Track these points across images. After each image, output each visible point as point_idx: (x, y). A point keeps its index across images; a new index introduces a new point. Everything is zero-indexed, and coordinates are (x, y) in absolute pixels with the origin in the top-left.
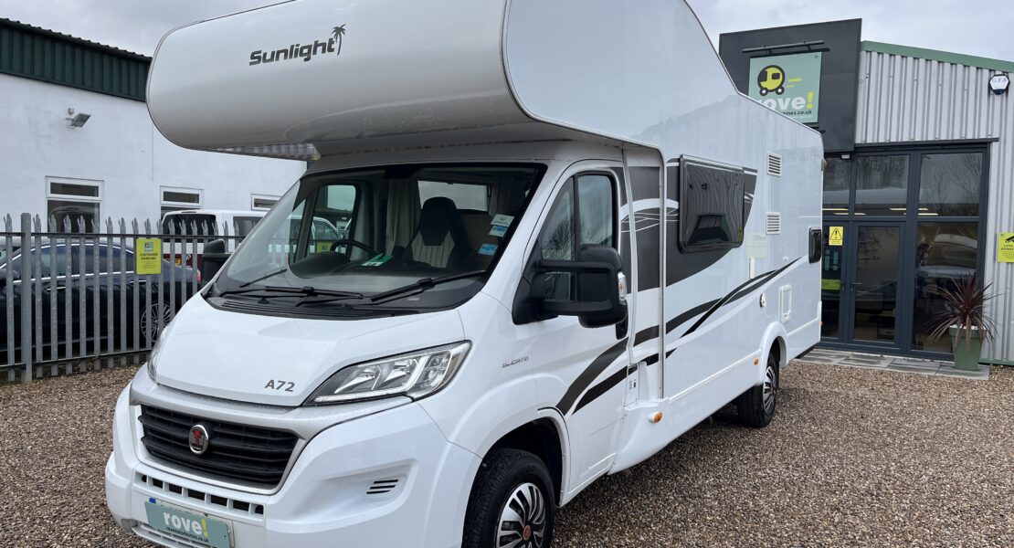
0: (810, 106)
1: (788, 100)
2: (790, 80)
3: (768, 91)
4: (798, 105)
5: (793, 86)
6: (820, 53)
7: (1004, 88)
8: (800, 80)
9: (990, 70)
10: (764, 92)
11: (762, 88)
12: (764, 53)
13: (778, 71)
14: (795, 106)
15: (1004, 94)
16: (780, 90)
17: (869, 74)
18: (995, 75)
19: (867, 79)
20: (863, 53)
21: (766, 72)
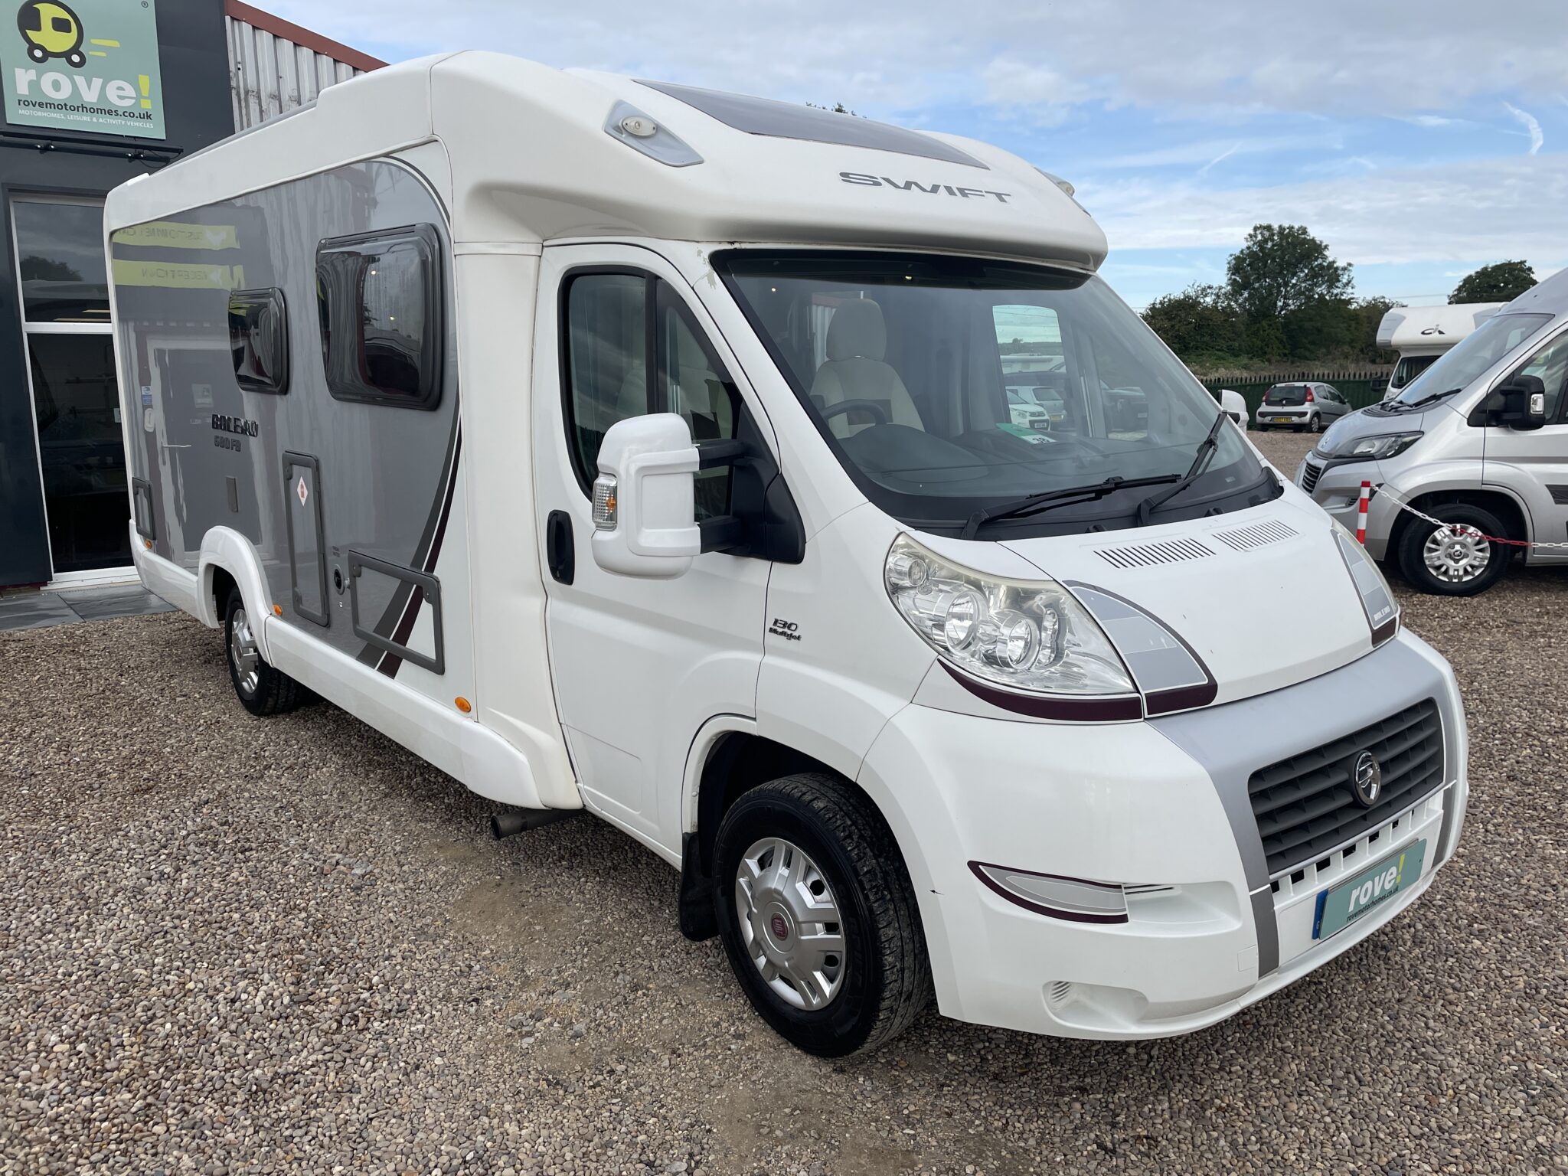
0: (146, 105)
1: (97, 82)
2: (94, 41)
3: (47, 55)
4: (121, 98)
5: (104, 54)
8: (116, 44)
10: (40, 56)
11: (33, 46)
13: (66, 16)
14: (113, 98)
16: (75, 58)
17: (243, 62)
19: (240, 72)
20: (228, 19)
21: (38, 10)
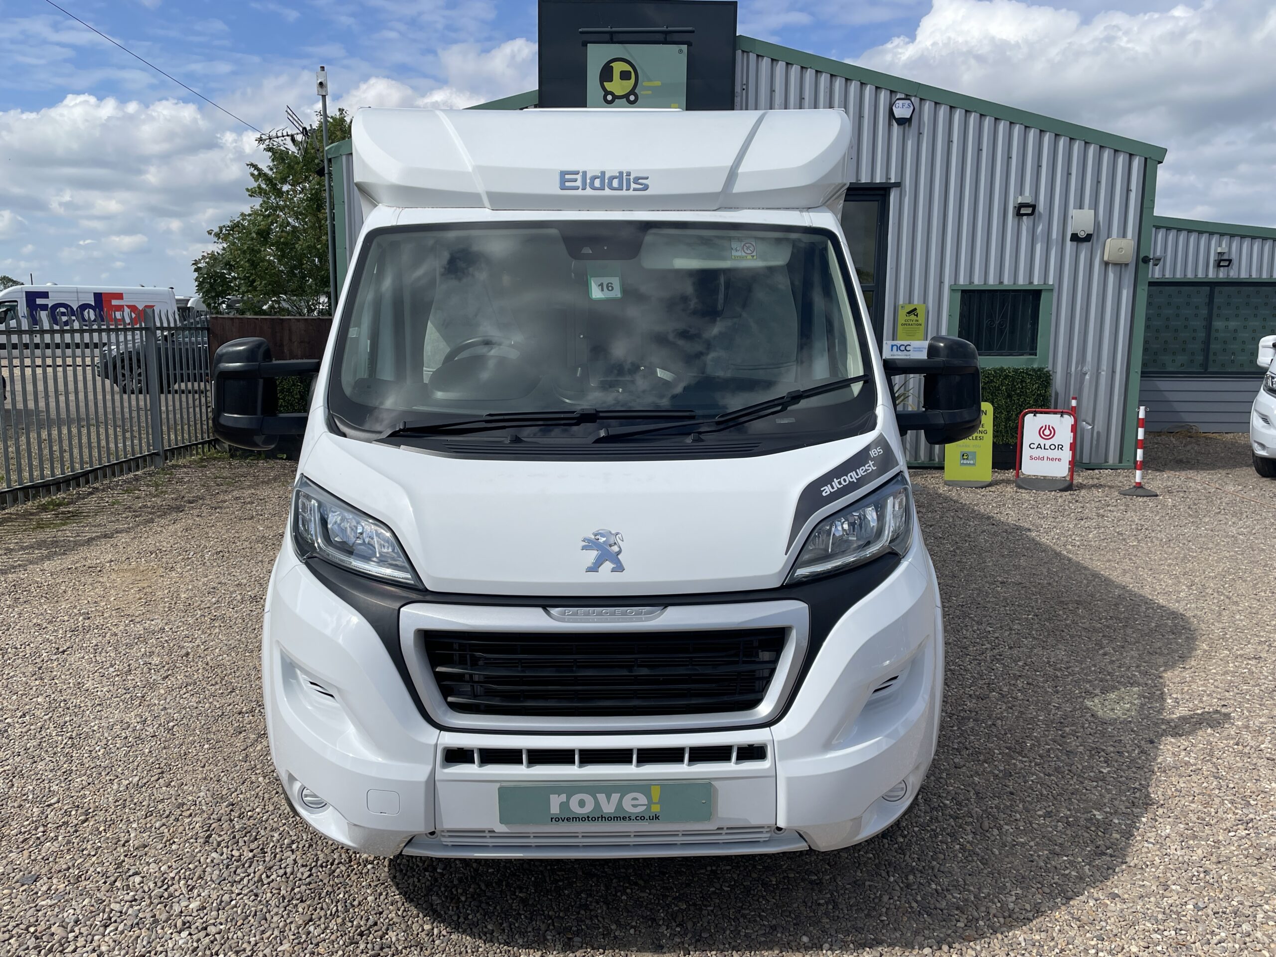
2: (646, 84)
3: (615, 97)
5: (650, 92)
6: (685, 47)
7: (909, 117)
8: (658, 83)
9: (892, 92)
11: (607, 93)
12: (607, 37)
13: (628, 68)
15: (907, 124)
16: (632, 98)
17: (747, 84)
18: (898, 99)
19: (744, 91)
20: (739, 52)
21: (612, 67)
